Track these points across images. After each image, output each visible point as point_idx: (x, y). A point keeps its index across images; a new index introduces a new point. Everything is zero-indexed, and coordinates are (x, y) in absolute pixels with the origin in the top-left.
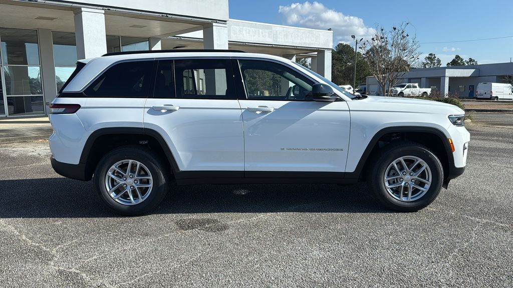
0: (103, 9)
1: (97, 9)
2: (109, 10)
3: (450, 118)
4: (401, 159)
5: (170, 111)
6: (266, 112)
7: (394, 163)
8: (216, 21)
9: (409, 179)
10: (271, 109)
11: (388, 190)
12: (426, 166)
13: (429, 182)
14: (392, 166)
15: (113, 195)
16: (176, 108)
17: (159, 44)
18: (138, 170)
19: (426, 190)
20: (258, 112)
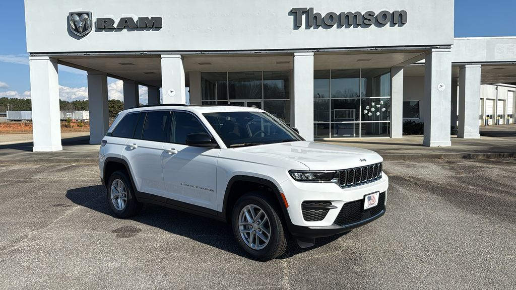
0: (313, 52)
1: (307, 52)
2: (318, 51)
3: (292, 172)
4: (249, 206)
5: (134, 148)
6: (173, 153)
7: (245, 210)
8: (436, 47)
9: (256, 227)
10: (176, 152)
11: (242, 234)
12: (266, 217)
13: (269, 233)
14: (244, 212)
15: (113, 201)
16: (136, 146)
17: (401, 72)
18: (122, 187)
19: (267, 242)
20: (170, 153)
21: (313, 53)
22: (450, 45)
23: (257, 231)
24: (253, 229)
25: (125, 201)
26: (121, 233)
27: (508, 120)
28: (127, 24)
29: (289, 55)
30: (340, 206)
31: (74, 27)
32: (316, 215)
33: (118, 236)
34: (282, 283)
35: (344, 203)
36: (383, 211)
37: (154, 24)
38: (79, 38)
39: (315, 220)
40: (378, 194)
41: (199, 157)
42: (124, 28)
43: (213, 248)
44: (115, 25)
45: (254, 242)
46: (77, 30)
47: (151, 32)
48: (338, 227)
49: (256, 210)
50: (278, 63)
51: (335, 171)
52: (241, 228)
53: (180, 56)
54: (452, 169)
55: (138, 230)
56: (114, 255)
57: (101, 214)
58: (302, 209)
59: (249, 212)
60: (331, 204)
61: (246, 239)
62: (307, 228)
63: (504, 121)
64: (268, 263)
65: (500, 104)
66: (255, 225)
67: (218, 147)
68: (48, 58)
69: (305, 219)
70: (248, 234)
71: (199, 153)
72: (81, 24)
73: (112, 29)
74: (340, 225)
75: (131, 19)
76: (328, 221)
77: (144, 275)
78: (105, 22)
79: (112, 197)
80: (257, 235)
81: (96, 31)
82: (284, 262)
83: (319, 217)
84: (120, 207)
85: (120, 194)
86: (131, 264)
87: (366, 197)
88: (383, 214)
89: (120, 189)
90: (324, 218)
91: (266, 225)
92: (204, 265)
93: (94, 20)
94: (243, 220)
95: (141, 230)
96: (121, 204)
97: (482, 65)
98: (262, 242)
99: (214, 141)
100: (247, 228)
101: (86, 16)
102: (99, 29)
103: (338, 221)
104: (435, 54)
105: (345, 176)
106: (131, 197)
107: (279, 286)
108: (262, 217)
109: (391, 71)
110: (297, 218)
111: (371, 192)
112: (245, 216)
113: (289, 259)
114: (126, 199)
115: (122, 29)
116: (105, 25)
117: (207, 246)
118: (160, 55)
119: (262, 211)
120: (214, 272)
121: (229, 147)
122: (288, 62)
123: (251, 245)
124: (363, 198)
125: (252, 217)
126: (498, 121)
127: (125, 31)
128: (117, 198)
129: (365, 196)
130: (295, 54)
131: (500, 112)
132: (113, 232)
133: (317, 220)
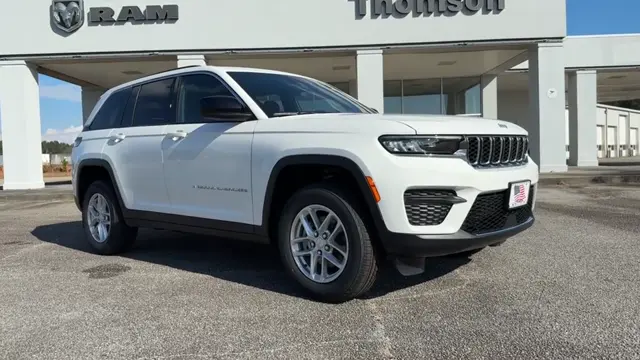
0: (381, 49)
1: (374, 49)
2: (388, 48)
3: (385, 140)
4: (308, 209)
5: (121, 140)
6: (180, 138)
7: (301, 216)
8: (544, 40)
9: (322, 243)
10: (184, 135)
11: (296, 259)
12: (340, 223)
13: (345, 251)
14: (299, 221)
15: (91, 229)
16: (123, 137)
17: (494, 82)
18: (104, 205)
19: (341, 267)
20: (175, 139)
21: (381, 51)
22: (561, 38)
23: (323, 250)
24: (316, 248)
25: (108, 226)
26: (95, 273)
27: (621, 152)
28: (131, 15)
29: (349, 53)
30: (471, 198)
31: (59, 20)
32: (429, 215)
33: (92, 276)
34: (375, 335)
35: (478, 193)
36: (530, 219)
37: (168, 15)
38: (66, 34)
39: (427, 224)
40: (528, 184)
41: (222, 138)
42: (128, 20)
43: (248, 287)
44: (115, 17)
45: (318, 270)
46: (62, 23)
47: (164, 26)
48: (467, 236)
49: (321, 214)
50: (335, 68)
51: (460, 138)
52: (295, 249)
53: (202, 57)
54: (581, 193)
55: (125, 269)
56: (76, 301)
57: (73, 251)
58: (406, 204)
59: (309, 219)
60: (456, 195)
61: (304, 266)
62: (414, 237)
63: (616, 153)
64: (345, 305)
65: (611, 131)
66: (321, 242)
67: (253, 118)
68: (23, 62)
69: (410, 222)
70: (307, 258)
71: (222, 131)
72: (68, 16)
73: (111, 22)
74: (471, 233)
75: (137, 8)
76: (452, 225)
77: (120, 329)
78: (101, 12)
79: (89, 223)
80: (324, 256)
81: (89, 25)
82: (372, 304)
83: (435, 217)
84: (101, 237)
85: (101, 217)
86: (100, 313)
87: (513, 186)
88: (530, 224)
89: (101, 209)
90: (443, 219)
91: (339, 239)
92: (229, 312)
93: (87, 11)
94: (298, 235)
95: (129, 268)
96: (102, 232)
97: (598, 72)
98: (332, 270)
99: (246, 109)
100: (305, 247)
101: (75, 5)
102: (93, 22)
103: (468, 226)
104: (543, 51)
105: (477, 148)
106: (116, 219)
107: (370, 340)
108: (331, 227)
109: (480, 81)
110: (396, 219)
111: (519, 179)
112: (302, 226)
113: (379, 299)
114: (109, 223)
115: (125, 21)
116: (102, 17)
117: (237, 285)
118: (176, 56)
119: (331, 213)
120: (248, 321)
121: (270, 115)
122: (348, 68)
123: (313, 276)
124: (506, 187)
125: (314, 228)
126: (609, 152)
127: (129, 24)
128: (96, 224)
129: (510, 184)
130: (358, 52)
131: (611, 142)
132: (85, 271)
133: (431, 224)
